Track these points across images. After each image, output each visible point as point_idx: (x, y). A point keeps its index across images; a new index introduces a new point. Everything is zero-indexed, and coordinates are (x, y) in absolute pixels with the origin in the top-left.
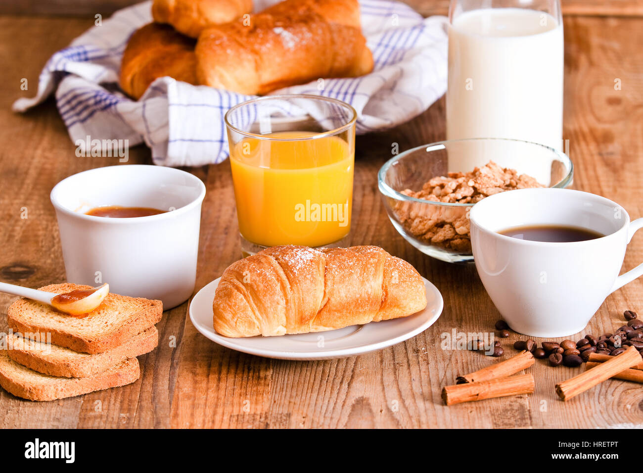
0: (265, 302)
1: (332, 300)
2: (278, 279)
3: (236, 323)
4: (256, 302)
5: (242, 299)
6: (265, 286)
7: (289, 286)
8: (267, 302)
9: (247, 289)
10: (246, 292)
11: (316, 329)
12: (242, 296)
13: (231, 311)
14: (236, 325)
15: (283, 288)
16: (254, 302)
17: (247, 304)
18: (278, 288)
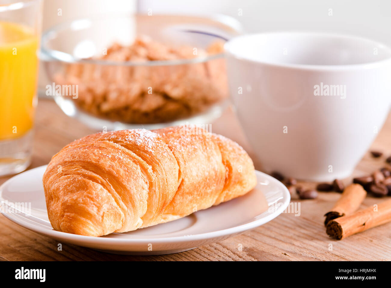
0: (130, 188)
1: (186, 180)
2: (134, 161)
3: (103, 217)
4: (119, 190)
5: (101, 189)
6: (125, 170)
7: (150, 168)
8: (132, 188)
9: (104, 178)
10: (104, 181)
11: (165, 219)
12: (100, 187)
13: (94, 204)
14: (102, 220)
15: (144, 170)
16: (116, 191)
17: (109, 194)
18: (139, 170)
